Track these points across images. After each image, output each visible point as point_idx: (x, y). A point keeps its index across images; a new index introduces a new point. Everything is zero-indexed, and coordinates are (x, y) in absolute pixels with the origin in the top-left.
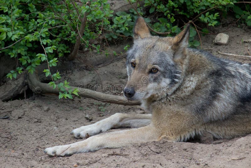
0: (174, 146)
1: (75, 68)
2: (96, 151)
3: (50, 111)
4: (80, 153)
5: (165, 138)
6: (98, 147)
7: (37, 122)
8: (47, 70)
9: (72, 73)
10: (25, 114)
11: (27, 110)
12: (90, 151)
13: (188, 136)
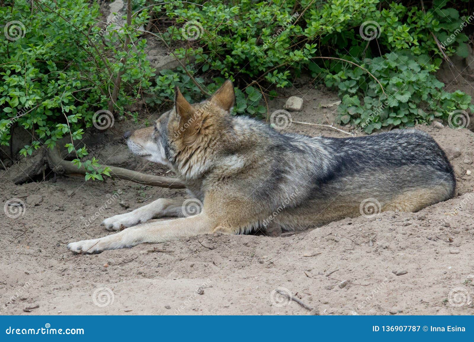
0: (231, 240)
1: (107, 142)
2: (133, 246)
3: (75, 196)
4: (113, 249)
5: (220, 229)
6: (136, 241)
7: (59, 210)
8: (70, 144)
9: (104, 148)
10: (44, 201)
11: (46, 195)
12: (125, 247)
13: (249, 228)
